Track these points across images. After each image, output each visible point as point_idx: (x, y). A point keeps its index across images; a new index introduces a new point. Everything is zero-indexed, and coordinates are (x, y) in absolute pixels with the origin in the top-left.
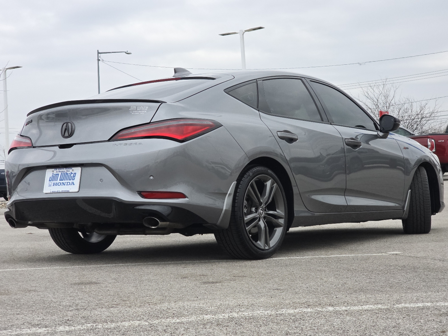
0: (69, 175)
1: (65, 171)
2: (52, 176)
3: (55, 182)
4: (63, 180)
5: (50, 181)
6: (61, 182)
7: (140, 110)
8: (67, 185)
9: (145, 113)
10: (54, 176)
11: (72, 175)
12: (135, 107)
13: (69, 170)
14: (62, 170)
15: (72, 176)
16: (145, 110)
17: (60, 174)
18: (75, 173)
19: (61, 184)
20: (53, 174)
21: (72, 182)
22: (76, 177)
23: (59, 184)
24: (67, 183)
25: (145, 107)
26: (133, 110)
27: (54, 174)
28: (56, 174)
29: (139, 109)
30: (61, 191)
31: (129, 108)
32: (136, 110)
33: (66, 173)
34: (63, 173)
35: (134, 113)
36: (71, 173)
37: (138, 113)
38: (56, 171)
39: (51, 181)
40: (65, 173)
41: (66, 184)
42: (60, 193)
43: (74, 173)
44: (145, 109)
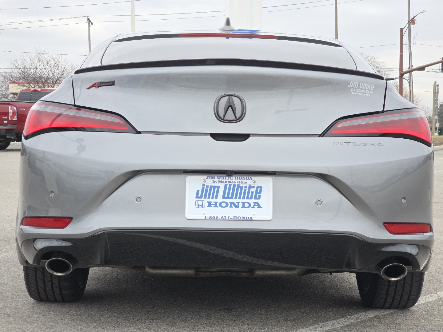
0: (245, 190)
1: (235, 182)
2: (203, 189)
3: (213, 200)
4: (232, 198)
5: (197, 197)
6: (228, 201)
7: (364, 89)
8: (243, 206)
9: (371, 94)
10: (207, 190)
11: (253, 190)
12: (356, 83)
13: (245, 181)
14: (227, 180)
15: (252, 192)
16: (371, 90)
17: (222, 187)
18: (261, 188)
19: (229, 205)
20: (204, 185)
21: (255, 203)
22: (262, 194)
23: (224, 205)
24: (243, 203)
25: (370, 85)
26: (354, 88)
27: (207, 186)
28: (211, 187)
29: (362, 88)
30: (231, 217)
31: (348, 83)
32: (358, 88)
33: (238, 185)
34: (230, 186)
35: (356, 92)
36: (250, 187)
37: (361, 93)
38: (209, 181)
39: (201, 197)
40: (234, 186)
41: (241, 205)
42: (229, 220)
43: (257, 188)
44: (370, 88)
